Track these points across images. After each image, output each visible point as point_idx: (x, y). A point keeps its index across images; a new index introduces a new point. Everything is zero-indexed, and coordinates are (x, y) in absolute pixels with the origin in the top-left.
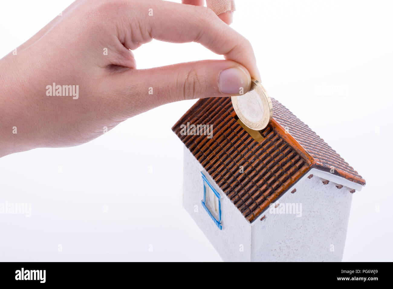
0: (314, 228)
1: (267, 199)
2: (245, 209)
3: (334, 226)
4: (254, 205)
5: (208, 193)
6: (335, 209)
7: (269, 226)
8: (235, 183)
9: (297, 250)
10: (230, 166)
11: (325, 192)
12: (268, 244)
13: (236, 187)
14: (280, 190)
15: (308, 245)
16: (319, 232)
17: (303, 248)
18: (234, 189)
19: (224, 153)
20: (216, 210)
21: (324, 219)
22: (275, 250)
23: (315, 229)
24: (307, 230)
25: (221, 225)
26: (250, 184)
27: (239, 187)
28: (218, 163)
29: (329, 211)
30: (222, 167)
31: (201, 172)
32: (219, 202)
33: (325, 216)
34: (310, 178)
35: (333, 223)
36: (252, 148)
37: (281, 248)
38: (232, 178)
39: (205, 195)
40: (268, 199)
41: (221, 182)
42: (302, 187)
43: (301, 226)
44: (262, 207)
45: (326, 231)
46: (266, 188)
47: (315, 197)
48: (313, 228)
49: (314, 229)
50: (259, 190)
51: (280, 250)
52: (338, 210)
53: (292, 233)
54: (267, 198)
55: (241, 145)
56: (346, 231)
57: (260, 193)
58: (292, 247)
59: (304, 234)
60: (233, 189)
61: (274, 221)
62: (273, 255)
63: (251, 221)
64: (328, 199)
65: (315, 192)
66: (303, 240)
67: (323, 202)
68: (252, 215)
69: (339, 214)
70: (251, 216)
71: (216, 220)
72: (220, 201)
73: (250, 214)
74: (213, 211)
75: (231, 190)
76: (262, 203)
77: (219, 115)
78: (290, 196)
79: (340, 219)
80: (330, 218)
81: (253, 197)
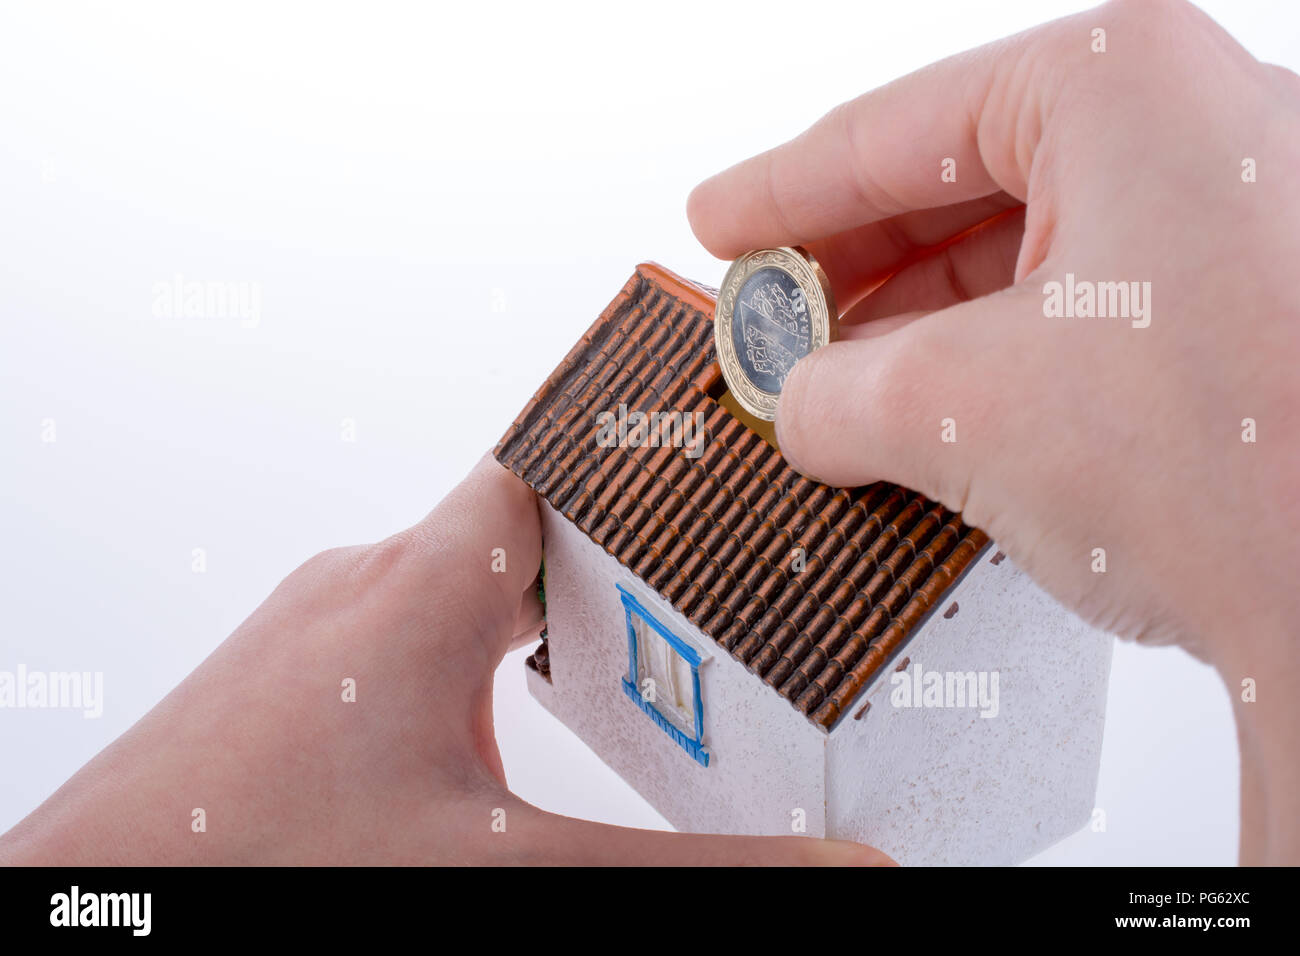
0: (1010, 722)
1: (872, 647)
2: (802, 689)
3: (1067, 706)
4: (829, 672)
5: (647, 650)
6: (1069, 652)
7: (877, 734)
8: (750, 609)
9: (963, 799)
10: (723, 553)
11: (1040, 603)
12: (876, 793)
13: (756, 621)
14: (909, 611)
15: (994, 780)
16: (1024, 733)
17: (978, 791)
18: (752, 626)
19: (695, 513)
20: (680, 704)
21: (1037, 688)
22: (899, 808)
23: (1013, 724)
24: (989, 730)
25: (705, 750)
26: (804, 605)
27: (768, 619)
28: (680, 548)
29: (1054, 662)
30: (695, 559)
31: (618, 586)
32: (696, 675)
33: (1042, 677)
34: (997, 564)
35: (1063, 697)
36: (790, 487)
37: (916, 801)
38: (737, 593)
39: (635, 658)
40: (877, 646)
41: (702, 611)
42: (973, 595)
43: (973, 722)
44: (859, 675)
45: (1044, 727)
46: (861, 612)
47: (1009, 621)
48: (1007, 721)
49: (1010, 725)
50: (838, 621)
51: (912, 807)
52: (1078, 653)
53: (946, 748)
54: (870, 645)
55: (748, 483)
56: (1103, 717)
57: (843, 632)
58: (949, 792)
59: (983, 746)
60: (750, 629)
61: (893, 715)
62: (893, 826)
63: (829, 724)
64: (1048, 623)
65: (1011, 606)
66: (980, 765)
67: (1034, 633)
68: (830, 706)
69: (1082, 665)
70: (827, 709)
71: (686, 738)
72: (699, 672)
73: (822, 702)
74: (670, 708)
75: (742, 633)
76: (857, 661)
77: (655, 390)
78: (937, 630)
79: (1084, 682)
80: (1056, 682)
81: (823, 646)
